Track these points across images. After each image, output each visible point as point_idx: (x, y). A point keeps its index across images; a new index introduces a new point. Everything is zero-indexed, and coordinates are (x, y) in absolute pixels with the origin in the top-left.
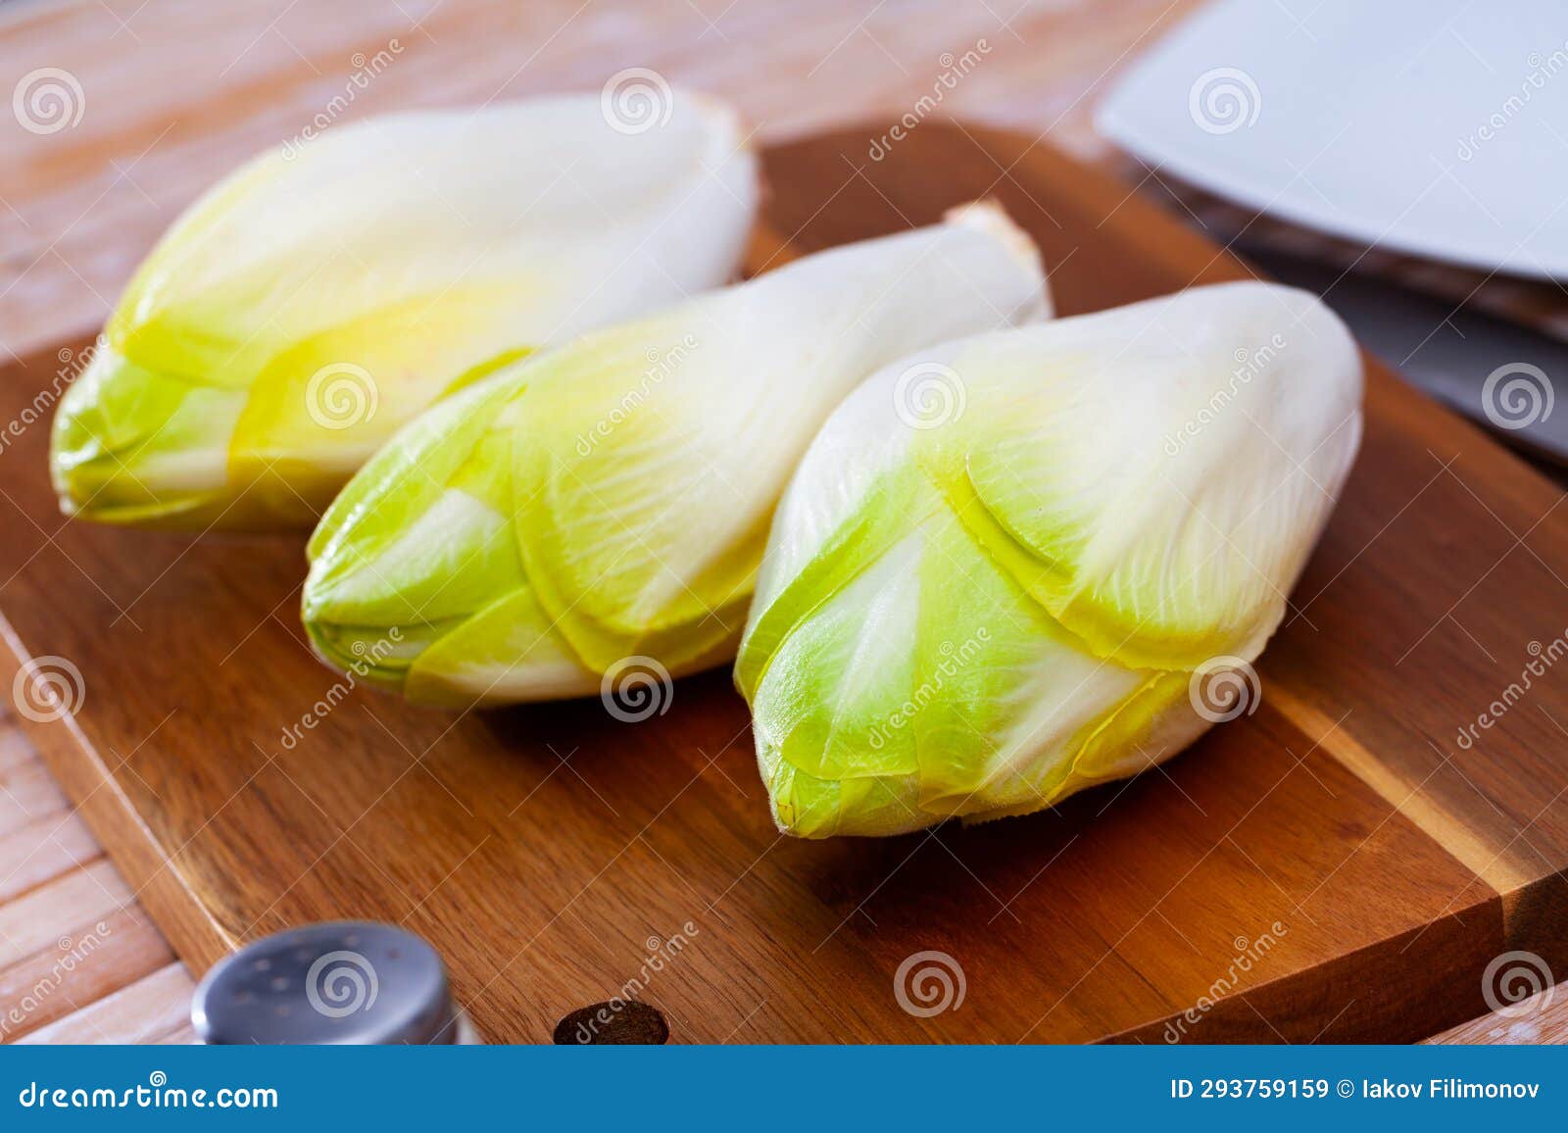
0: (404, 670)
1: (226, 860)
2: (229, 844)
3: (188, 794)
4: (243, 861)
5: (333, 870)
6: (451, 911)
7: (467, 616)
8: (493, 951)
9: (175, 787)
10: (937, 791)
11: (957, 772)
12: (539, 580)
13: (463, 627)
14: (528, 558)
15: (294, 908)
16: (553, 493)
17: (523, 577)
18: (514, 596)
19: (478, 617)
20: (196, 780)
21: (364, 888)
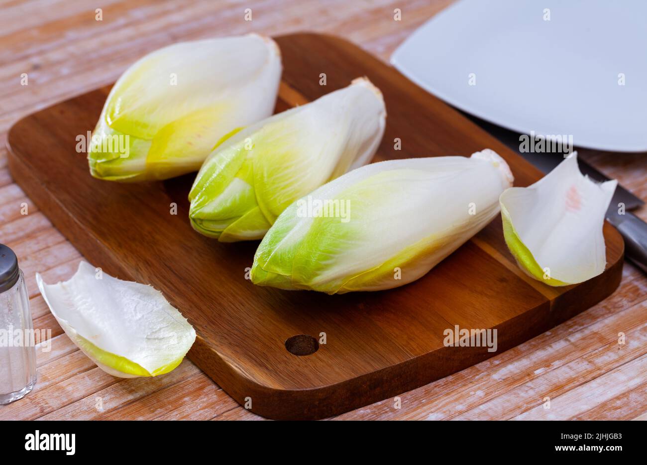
0: (221, 232)
1: (166, 290)
2: (165, 284)
3: (146, 268)
4: (172, 290)
5: (200, 292)
6: (242, 307)
7: (241, 216)
8: (259, 319)
9: (141, 265)
10: (297, 282)
11: (304, 279)
12: (261, 204)
13: (240, 219)
14: (258, 198)
15: (193, 306)
16: (266, 180)
17: (257, 204)
18: (254, 210)
19: (244, 216)
20: (147, 263)
21: (213, 299)
